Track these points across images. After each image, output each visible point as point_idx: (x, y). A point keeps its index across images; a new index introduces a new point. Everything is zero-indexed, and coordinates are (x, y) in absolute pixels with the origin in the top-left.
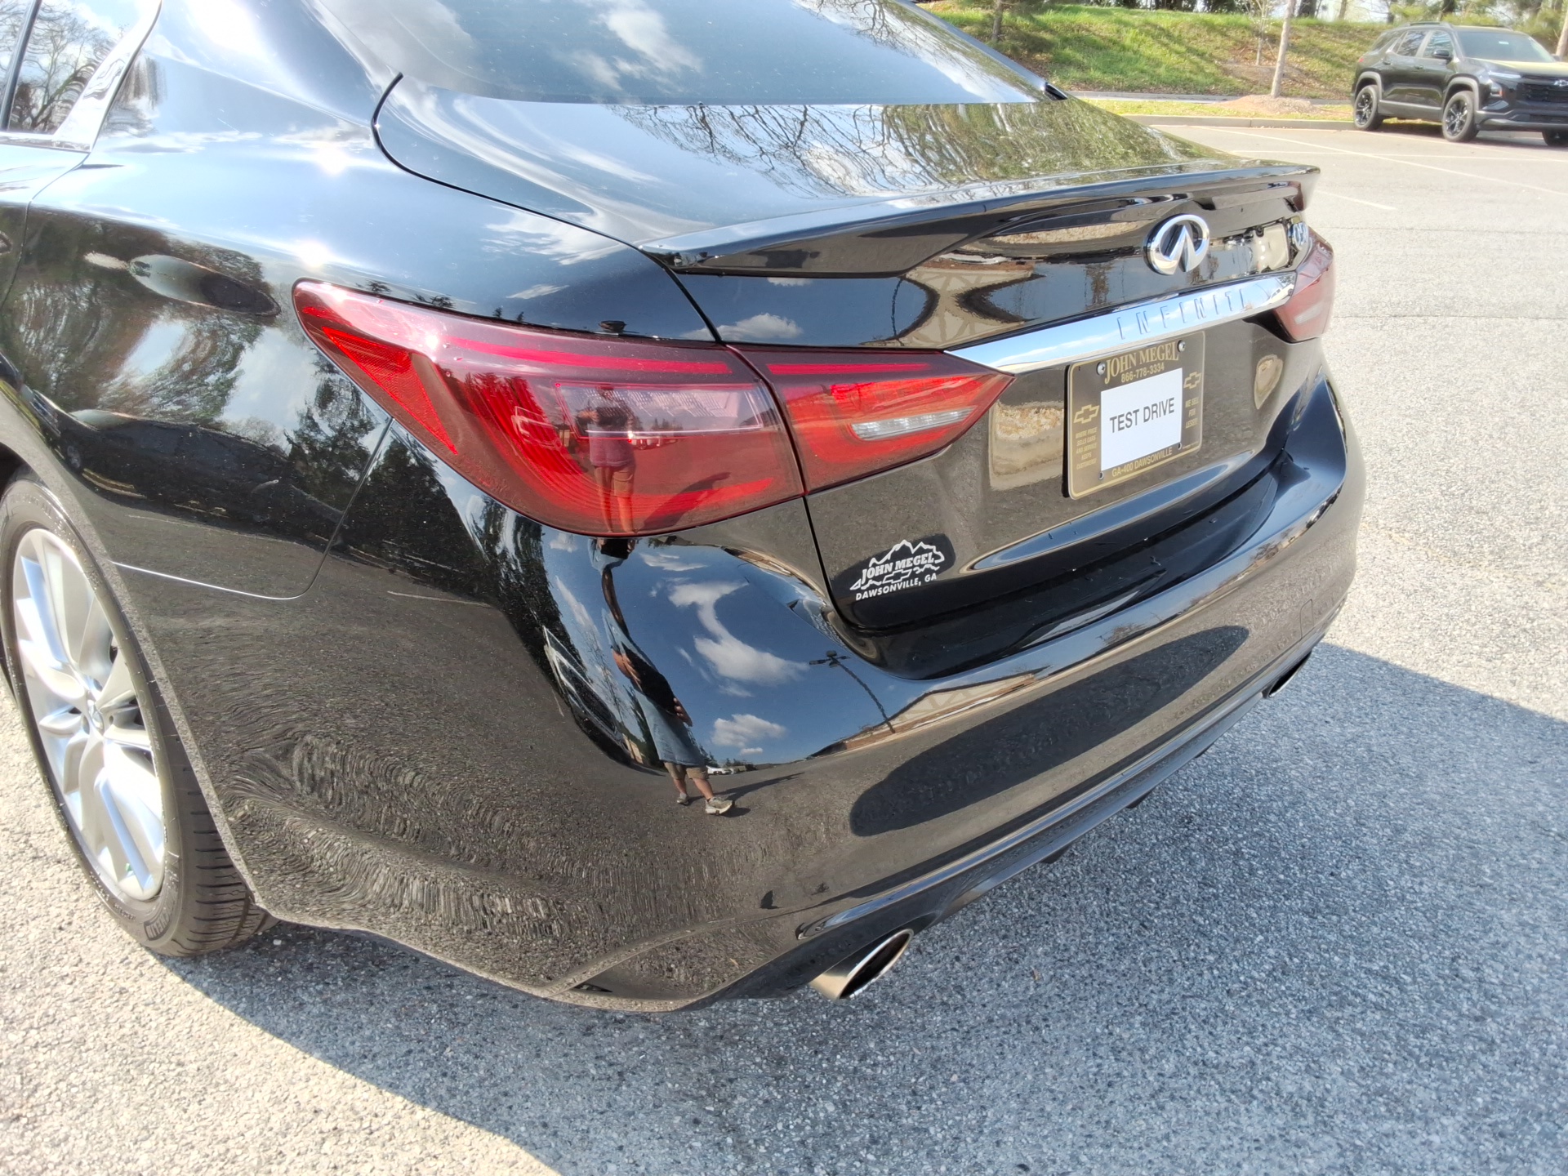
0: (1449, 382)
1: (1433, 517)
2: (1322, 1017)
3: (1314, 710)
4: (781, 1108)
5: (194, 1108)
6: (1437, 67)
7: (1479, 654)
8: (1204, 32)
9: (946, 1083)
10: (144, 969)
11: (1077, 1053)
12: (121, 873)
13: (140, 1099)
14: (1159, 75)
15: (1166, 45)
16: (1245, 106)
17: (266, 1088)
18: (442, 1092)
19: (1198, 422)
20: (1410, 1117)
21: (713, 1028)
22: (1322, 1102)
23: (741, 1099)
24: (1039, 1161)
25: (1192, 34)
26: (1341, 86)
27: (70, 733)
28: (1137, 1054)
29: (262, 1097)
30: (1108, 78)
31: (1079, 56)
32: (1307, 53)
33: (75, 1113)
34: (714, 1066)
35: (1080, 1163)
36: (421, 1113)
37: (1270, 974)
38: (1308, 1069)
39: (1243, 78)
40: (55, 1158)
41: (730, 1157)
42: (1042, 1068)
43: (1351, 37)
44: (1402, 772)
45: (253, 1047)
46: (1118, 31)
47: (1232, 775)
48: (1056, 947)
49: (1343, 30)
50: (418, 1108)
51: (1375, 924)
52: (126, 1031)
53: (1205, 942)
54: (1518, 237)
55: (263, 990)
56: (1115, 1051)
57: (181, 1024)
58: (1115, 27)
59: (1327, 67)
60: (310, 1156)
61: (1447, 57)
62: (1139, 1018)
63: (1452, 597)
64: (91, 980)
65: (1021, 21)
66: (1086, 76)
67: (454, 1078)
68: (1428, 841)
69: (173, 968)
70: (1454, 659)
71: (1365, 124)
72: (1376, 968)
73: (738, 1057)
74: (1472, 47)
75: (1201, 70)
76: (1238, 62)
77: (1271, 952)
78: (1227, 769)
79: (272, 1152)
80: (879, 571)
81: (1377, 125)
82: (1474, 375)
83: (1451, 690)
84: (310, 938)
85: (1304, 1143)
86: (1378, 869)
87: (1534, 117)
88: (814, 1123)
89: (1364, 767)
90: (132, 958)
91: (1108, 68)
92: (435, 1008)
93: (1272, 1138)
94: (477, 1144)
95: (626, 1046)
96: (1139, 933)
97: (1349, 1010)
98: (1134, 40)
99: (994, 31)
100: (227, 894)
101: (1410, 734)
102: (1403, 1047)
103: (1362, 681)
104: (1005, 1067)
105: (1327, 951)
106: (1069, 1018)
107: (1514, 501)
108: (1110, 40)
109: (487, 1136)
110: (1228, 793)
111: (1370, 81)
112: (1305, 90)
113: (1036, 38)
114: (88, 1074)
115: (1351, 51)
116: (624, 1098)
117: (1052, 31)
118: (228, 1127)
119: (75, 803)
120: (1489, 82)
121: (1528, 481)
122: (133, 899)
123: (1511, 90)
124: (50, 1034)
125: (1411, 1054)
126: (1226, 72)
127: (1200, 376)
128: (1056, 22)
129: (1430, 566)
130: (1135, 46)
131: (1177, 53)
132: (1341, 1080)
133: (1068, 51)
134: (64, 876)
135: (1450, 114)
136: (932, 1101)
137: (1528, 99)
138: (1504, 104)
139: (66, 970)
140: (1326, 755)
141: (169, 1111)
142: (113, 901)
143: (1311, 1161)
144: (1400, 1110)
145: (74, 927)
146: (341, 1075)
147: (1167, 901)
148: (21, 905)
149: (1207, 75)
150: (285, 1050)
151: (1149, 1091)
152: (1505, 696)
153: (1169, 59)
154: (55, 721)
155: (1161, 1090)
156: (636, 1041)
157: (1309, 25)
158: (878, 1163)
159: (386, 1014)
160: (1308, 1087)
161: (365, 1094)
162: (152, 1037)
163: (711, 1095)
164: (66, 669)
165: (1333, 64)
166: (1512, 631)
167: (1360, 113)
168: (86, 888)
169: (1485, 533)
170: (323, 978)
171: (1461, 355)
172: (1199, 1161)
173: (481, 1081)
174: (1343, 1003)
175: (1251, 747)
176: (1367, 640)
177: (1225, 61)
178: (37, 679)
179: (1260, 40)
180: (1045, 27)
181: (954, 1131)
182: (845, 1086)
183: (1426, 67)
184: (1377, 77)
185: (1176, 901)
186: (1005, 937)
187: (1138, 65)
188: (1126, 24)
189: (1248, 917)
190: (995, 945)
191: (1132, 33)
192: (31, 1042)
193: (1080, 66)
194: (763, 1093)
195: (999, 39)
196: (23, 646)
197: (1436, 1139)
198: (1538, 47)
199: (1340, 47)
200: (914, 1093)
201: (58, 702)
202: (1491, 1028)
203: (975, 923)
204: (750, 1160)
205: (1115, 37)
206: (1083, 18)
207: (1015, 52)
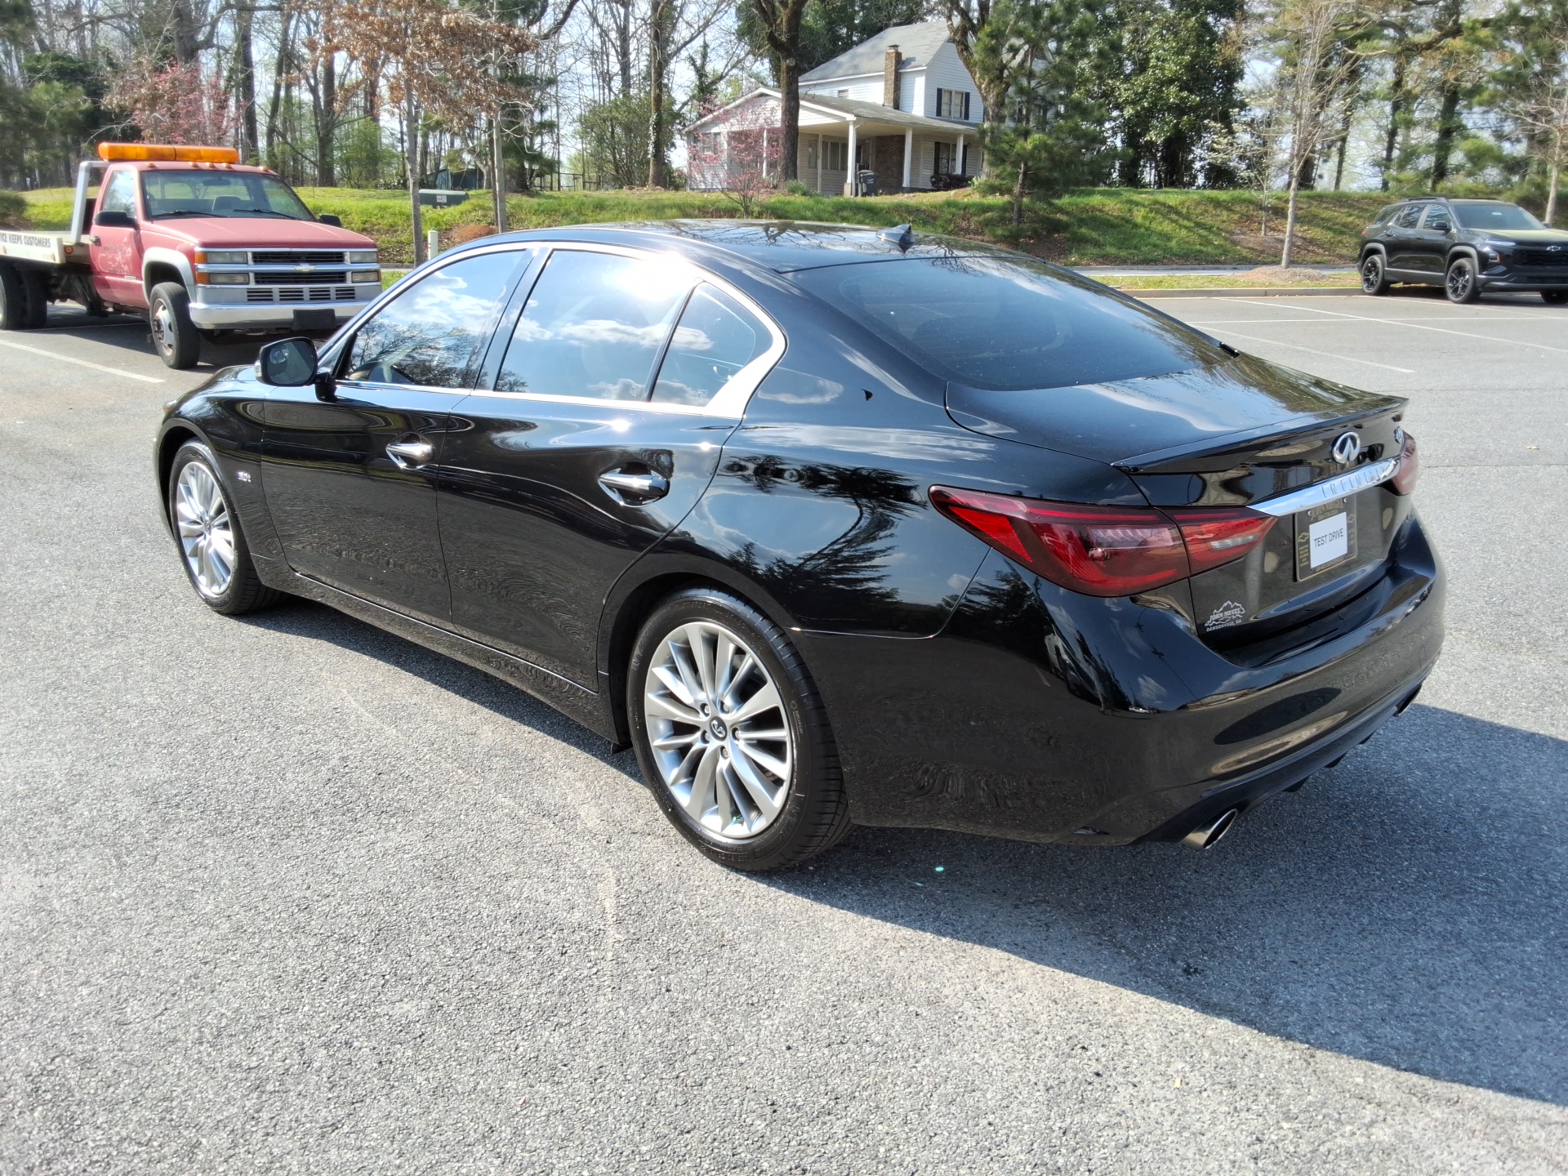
0: (1481, 519)
1: (1482, 620)
2: (1452, 898)
3: (1416, 744)
4: (1146, 939)
6: (1437, 236)
7: (1527, 708)
8: (1210, 208)
11: (1309, 915)
14: (1171, 248)
15: (1175, 222)
16: (1260, 276)
19: (1355, 542)
20: (1512, 940)
22: (1459, 934)
23: (1121, 935)
24: (1302, 959)
25: (1199, 211)
26: (1344, 251)
28: (1345, 915)
29: (852, 934)
30: (1123, 253)
31: (1094, 235)
32: (1310, 222)
34: (1098, 922)
35: (1325, 960)
37: (1416, 880)
38: (1448, 921)
39: (1250, 248)
41: (1127, 958)
42: (1291, 922)
43: (1351, 206)
44: (1483, 779)
46: (1129, 210)
47: (1369, 782)
48: (1281, 869)
49: (1341, 200)
51: (1477, 855)
53: (1372, 866)
54: (1527, 393)
56: (1331, 914)
58: (1127, 206)
59: (1330, 235)
60: (895, 957)
61: (1445, 228)
62: (1341, 900)
63: (1503, 672)
65: (1039, 205)
68: (1504, 814)
70: (1509, 711)
71: (1372, 290)
72: (1481, 876)
73: (1109, 918)
74: (1467, 220)
75: (1209, 243)
76: (1243, 234)
77: (1415, 869)
78: (1365, 779)
79: (873, 956)
80: (1217, 617)
81: (1385, 290)
82: (1501, 513)
83: (1508, 731)
85: (1452, 951)
86: (1475, 828)
87: (1532, 279)
89: (1457, 775)
91: (1122, 244)
93: (1433, 949)
96: (1330, 862)
97: (1467, 896)
98: (1145, 218)
99: (1014, 215)
101: (1485, 756)
102: (1503, 911)
103: (1446, 726)
104: (1269, 921)
105: (1449, 869)
106: (1299, 900)
107: (1542, 607)
108: (1123, 219)
110: (1369, 792)
111: (1375, 251)
112: (1310, 257)
113: (1053, 219)
115: (1351, 219)
116: (1054, 935)
117: (1067, 213)
120: (1486, 249)
121: (1551, 592)
123: (1508, 256)
125: (1508, 913)
126: (1235, 243)
127: (1354, 516)
128: (1070, 204)
129: (1484, 653)
130: (1147, 223)
131: (1186, 228)
132: (1469, 925)
133: (1084, 230)
135: (1452, 279)
136: (1231, 936)
137: (1524, 264)
138: (1502, 269)
140: (1430, 770)
144: (1506, 937)
149: (1217, 247)
151: (1356, 931)
152: (1547, 733)
153: (1180, 235)
155: (1363, 930)
157: (1308, 197)
160: (1449, 929)
163: (1103, 933)
165: (1334, 231)
166: (1549, 693)
167: (1367, 280)
169: (1522, 630)
171: (1488, 498)
174: (1463, 892)
175: (1378, 765)
176: (1446, 701)
177: (1232, 233)
179: (1263, 213)
180: (1061, 210)
181: (1249, 948)
182: (1178, 930)
183: (1427, 237)
184: (1381, 247)
185: (1349, 846)
187: (1151, 241)
188: (1137, 204)
189: (1397, 854)
191: (1143, 211)
193: (1096, 244)
195: (1019, 222)
197: (1529, 949)
198: (1528, 216)
199: (1341, 216)
202: (1555, 901)
204: (1139, 959)
205: (1127, 216)
206: (1096, 200)
207: (1036, 234)
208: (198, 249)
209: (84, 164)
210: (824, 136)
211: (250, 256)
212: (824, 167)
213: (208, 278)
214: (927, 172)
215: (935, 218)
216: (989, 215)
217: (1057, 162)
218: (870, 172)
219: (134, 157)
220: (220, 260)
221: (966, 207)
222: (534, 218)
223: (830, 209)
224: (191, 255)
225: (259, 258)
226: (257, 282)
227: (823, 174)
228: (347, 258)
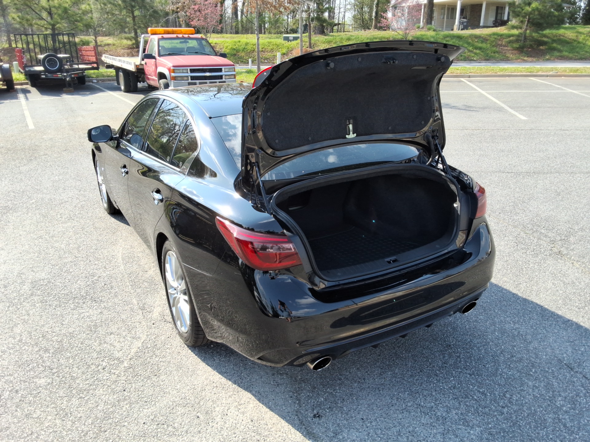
2: (458, 400)
4: (311, 398)
5: (190, 378)
7: (577, 306)
9: (352, 399)
10: (184, 348)
11: (388, 398)
12: (181, 326)
13: (179, 375)
17: (204, 376)
18: (239, 382)
20: (468, 426)
21: (301, 378)
22: (446, 419)
23: (303, 394)
24: (367, 418)
27: (174, 294)
28: (403, 400)
29: (204, 378)
30: (571, 55)
31: (559, 47)
33: (167, 376)
34: (299, 386)
35: (376, 421)
36: (234, 386)
37: (450, 388)
38: (447, 411)
40: (162, 384)
41: (296, 405)
42: (377, 399)
44: (525, 340)
45: (203, 367)
46: (577, 36)
47: (470, 335)
48: (394, 373)
50: (234, 385)
51: (488, 380)
52: (179, 361)
53: (436, 378)
55: (207, 356)
56: (398, 399)
57: (190, 361)
58: (575, 34)
60: (211, 391)
62: (408, 392)
64: (173, 349)
65: (535, 35)
66: (562, 55)
67: (242, 380)
68: (520, 360)
69: (190, 349)
70: (567, 307)
72: (481, 390)
73: (305, 386)
77: (453, 382)
79: (203, 389)
84: (219, 346)
85: (435, 426)
86: (499, 366)
88: (318, 402)
89: (514, 337)
90: (182, 345)
91: (572, 50)
92: (242, 365)
93: (428, 424)
94: (244, 394)
95: (281, 379)
96: (419, 373)
97: (467, 399)
98: (584, 39)
99: (523, 39)
100: (200, 333)
101: (536, 329)
102: (476, 410)
103: (530, 311)
104: (368, 397)
105: (470, 385)
106: (389, 390)
108: (573, 40)
109: (246, 392)
110: (466, 340)
113: (541, 40)
114: (170, 369)
116: (277, 390)
117: (548, 37)
118: (195, 383)
119: (174, 309)
122: (183, 332)
124: (164, 360)
125: (478, 412)
128: (549, 33)
129: (580, 275)
130: (584, 42)
132: (455, 415)
133: (555, 45)
134: (170, 326)
136: (347, 402)
139: (169, 347)
140: (503, 333)
141: (185, 378)
142: (179, 332)
143: (435, 430)
144: (466, 424)
145: (171, 338)
146: (220, 376)
147: (431, 366)
148: (161, 332)
150: (209, 369)
151: (402, 409)
152: (576, 321)
154: (171, 291)
155: (405, 409)
156: (283, 379)
158: (329, 412)
159: (231, 364)
160: (444, 415)
161: (224, 380)
162: (184, 363)
163: (296, 392)
164: (174, 280)
168: (175, 329)
170: (220, 355)
172: (406, 425)
173: (248, 381)
174: (467, 397)
175: (481, 327)
176: (540, 298)
178: (168, 281)
180: (545, 36)
181: (349, 409)
182: (327, 395)
185: (434, 366)
186: (382, 369)
187: (585, 49)
188: (580, 33)
189: (452, 373)
190: (378, 370)
192: (160, 361)
193: (560, 51)
194: (308, 394)
195: (524, 42)
196: (166, 274)
197: (472, 432)
200: (343, 400)
201: (172, 287)
202: (505, 410)
203: (375, 364)
204: (300, 407)
205: (575, 38)
206: (561, 31)
207: (531, 46)
208: (172, 68)
209: (143, 36)
210: (448, 5)
211: (189, 70)
212: (447, 18)
213: (175, 78)
214: (492, 19)
215: (487, 40)
216: (511, 38)
217: (542, 15)
218: (465, 20)
219: (159, 33)
220: (179, 72)
221: (501, 35)
222: (323, 45)
223: (442, 37)
224: (169, 70)
225: (192, 71)
226: (191, 80)
227: (447, 21)
228: (223, 69)
